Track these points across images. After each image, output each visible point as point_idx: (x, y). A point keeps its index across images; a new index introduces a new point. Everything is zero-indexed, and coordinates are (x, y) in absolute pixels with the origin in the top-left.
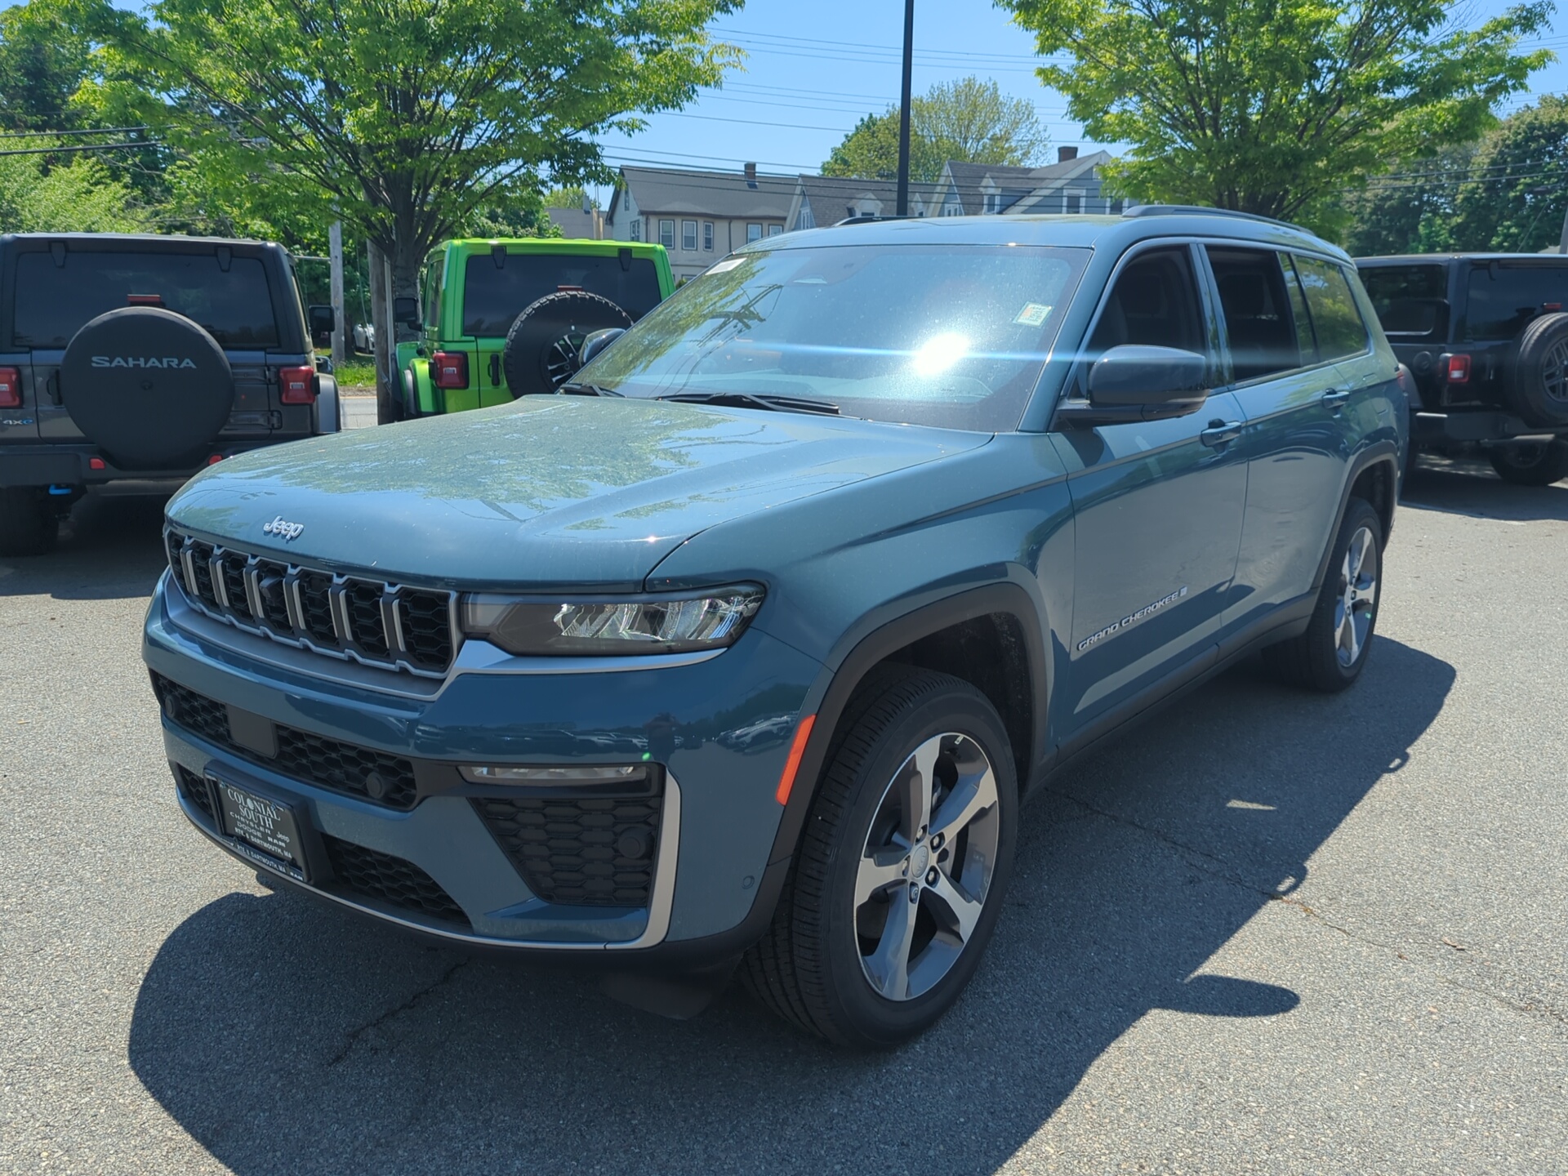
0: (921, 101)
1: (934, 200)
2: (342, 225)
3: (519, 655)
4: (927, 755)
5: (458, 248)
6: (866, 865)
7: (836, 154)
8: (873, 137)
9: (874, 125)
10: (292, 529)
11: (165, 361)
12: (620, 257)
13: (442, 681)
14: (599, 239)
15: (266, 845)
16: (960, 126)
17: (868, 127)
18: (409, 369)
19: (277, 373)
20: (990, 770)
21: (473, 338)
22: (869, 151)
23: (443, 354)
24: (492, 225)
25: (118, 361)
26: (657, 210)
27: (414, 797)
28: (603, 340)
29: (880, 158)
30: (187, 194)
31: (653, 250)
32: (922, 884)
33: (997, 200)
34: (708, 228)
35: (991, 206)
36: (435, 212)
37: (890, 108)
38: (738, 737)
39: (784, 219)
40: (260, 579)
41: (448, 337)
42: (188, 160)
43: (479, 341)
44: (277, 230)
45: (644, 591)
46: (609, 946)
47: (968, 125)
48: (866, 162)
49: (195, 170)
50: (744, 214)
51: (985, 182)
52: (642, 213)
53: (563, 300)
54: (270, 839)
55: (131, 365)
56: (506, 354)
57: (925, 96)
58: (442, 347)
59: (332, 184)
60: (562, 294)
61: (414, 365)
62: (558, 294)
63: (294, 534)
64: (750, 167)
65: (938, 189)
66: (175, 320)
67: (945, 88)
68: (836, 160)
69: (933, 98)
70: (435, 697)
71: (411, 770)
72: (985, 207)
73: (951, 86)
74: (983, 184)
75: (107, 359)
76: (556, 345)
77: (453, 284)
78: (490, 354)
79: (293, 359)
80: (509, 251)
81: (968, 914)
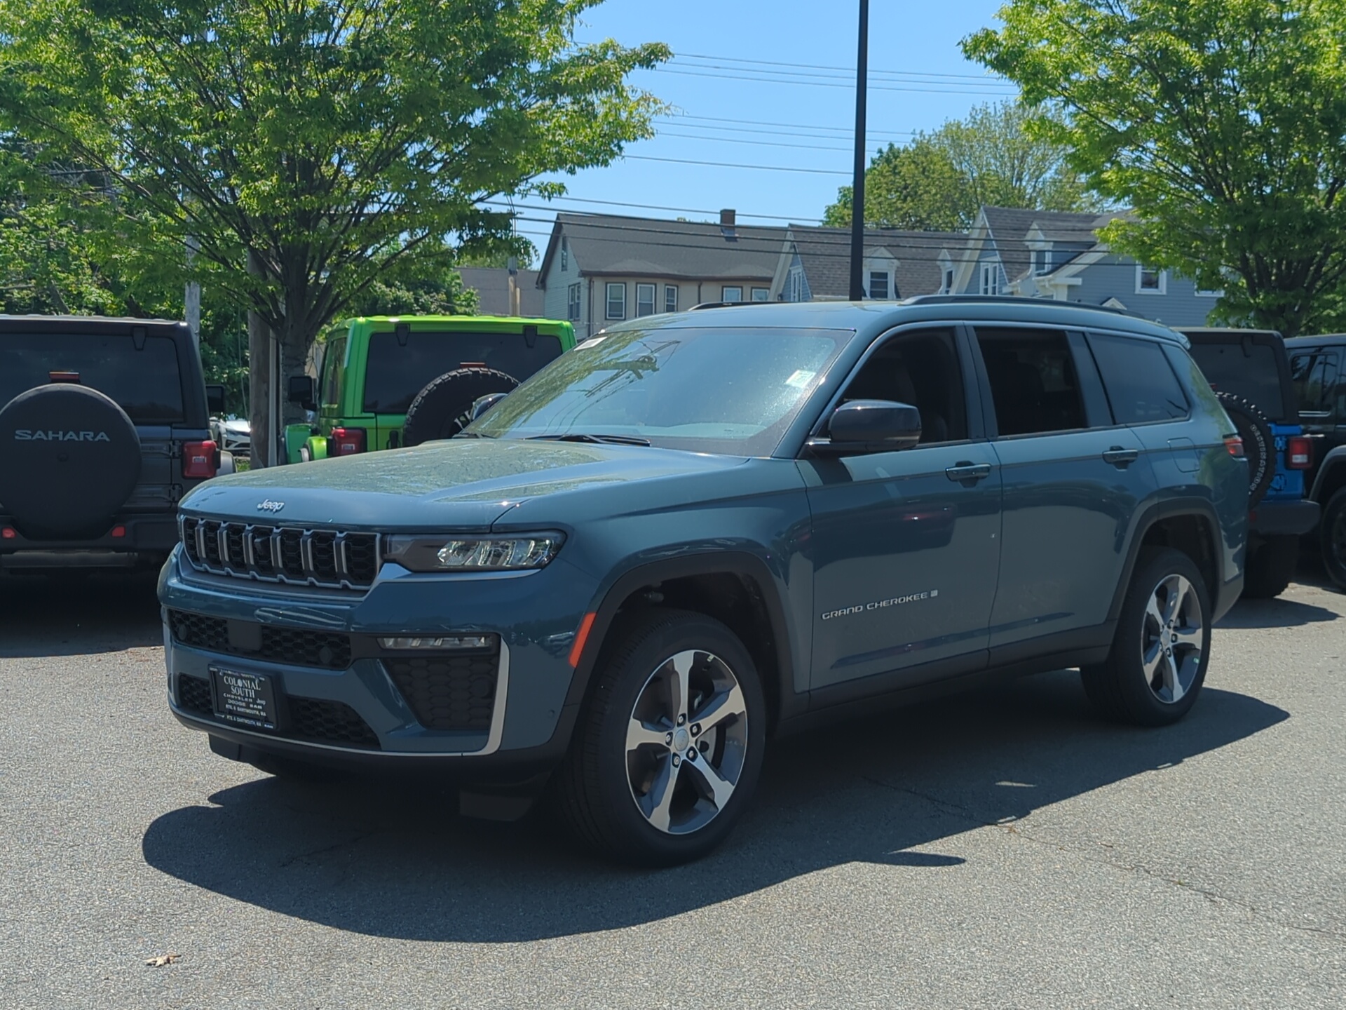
0: (959, 127)
1: (966, 258)
2: (201, 292)
3: (416, 572)
4: (683, 662)
5: (361, 325)
6: (634, 725)
7: (844, 196)
8: (895, 174)
9: (896, 158)
10: (276, 506)
11: (82, 434)
12: (524, 334)
13: (367, 591)
14: (514, 315)
15: (248, 711)
16: (1012, 159)
17: (888, 161)
18: (305, 446)
19: (181, 448)
20: (738, 686)
21: (373, 415)
22: (889, 191)
23: (343, 431)
24: (387, 290)
25: (40, 434)
26: (604, 270)
27: (349, 660)
28: (489, 403)
29: (905, 200)
30: (14, 259)
31: (559, 327)
32: (684, 757)
33: (1048, 257)
34: (670, 293)
35: (1040, 264)
36: (331, 285)
37: (918, 137)
38: (552, 641)
39: (770, 280)
40: (253, 538)
41: (348, 414)
42: (17, 216)
43: (379, 417)
44: (118, 300)
45: (491, 532)
46: (465, 754)
47: (1023, 157)
48: (885, 205)
49: (25, 228)
50: (718, 275)
51: (1030, 235)
52: (584, 274)
53: (465, 377)
54: (251, 706)
55: (50, 438)
56: (406, 430)
57: (963, 120)
58: (341, 424)
59: (219, 256)
60: (465, 370)
61: (311, 443)
62: (460, 371)
63: (277, 508)
64: (728, 215)
65: (971, 244)
66: (94, 395)
67: (991, 110)
68: (845, 204)
69: (975, 123)
70: (363, 599)
71: (349, 643)
72: (1033, 266)
73: (999, 107)
74: (1028, 237)
75: (29, 432)
76: (457, 420)
77: (355, 363)
78: (389, 431)
79: (196, 434)
80: (413, 328)
81: (723, 791)
